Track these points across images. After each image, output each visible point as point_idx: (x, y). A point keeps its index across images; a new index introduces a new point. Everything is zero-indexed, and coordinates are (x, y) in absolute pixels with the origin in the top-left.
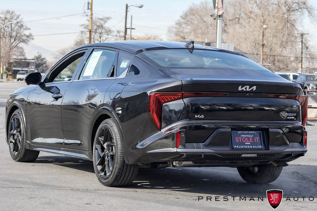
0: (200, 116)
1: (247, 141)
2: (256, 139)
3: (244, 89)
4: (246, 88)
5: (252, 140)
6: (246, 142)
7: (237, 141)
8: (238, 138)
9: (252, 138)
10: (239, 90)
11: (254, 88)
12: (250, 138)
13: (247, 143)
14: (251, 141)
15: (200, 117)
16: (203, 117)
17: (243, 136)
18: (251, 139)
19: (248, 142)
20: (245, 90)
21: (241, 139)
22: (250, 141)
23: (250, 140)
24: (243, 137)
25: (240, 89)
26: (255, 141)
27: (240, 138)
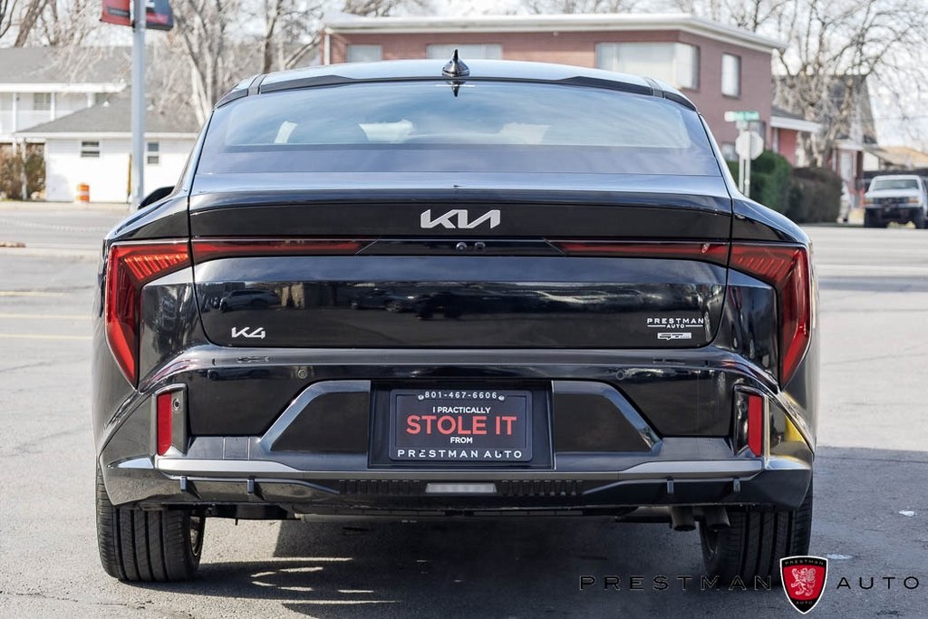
0: (248, 332)
1: (460, 432)
2: (504, 424)
3: (444, 220)
4: (454, 219)
5: (484, 425)
6: (455, 434)
7: (414, 428)
8: (418, 418)
9: (485, 418)
10: (422, 226)
11: (494, 217)
12: (475, 419)
13: (458, 440)
14: (478, 429)
15: (252, 335)
16: (263, 335)
17: (444, 409)
18: (478, 422)
19: (466, 436)
20: (449, 225)
21: (434, 423)
22: (475, 432)
23: (475, 425)
24: (442, 414)
25: (426, 221)
26: (498, 432)
27: (429, 418)
